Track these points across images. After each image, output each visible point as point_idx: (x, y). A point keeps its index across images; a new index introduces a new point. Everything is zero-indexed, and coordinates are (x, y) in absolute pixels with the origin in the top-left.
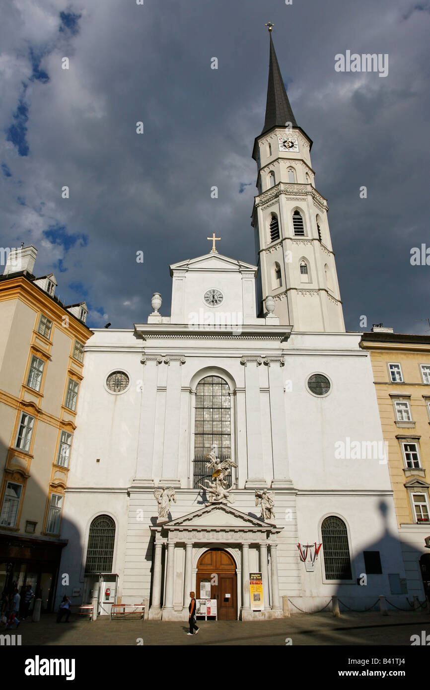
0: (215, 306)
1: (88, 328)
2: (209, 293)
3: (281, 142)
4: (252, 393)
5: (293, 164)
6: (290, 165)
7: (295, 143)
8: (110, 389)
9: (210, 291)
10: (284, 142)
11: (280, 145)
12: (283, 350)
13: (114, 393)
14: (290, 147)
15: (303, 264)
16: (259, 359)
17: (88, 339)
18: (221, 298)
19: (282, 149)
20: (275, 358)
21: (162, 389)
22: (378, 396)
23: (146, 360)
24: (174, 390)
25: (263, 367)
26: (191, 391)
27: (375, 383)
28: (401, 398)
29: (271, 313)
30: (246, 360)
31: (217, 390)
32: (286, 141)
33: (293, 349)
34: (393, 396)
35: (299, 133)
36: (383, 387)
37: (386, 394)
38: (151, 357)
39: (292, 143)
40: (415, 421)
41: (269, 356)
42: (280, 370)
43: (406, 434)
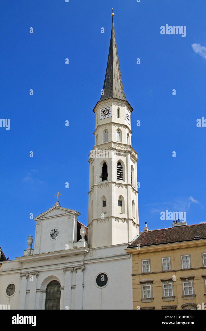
0: (55, 239)
2: (52, 231)
3: (101, 112)
4: (68, 289)
5: (107, 127)
6: (105, 129)
7: (110, 111)
8: (8, 294)
9: (53, 230)
10: (104, 112)
11: (101, 115)
13: (9, 297)
14: (107, 114)
15: (105, 200)
16: (71, 269)
18: (58, 233)
19: (101, 117)
20: (79, 267)
21: (28, 292)
22: (133, 283)
23: (22, 276)
24: (33, 292)
25: (74, 273)
26: (41, 291)
27: (133, 275)
28: (146, 284)
29: (83, 238)
30: (65, 270)
31: (56, 289)
32: (105, 111)
33: (91, 260)
34: (141, 283)
35: (113, 101)
36: (137, 277)
37: (138, 281)
38: (24, 274)
39: (109, 111)
40: (154, 297)
41: (76, 267)
42: (82, 274)
43: (148, 307)
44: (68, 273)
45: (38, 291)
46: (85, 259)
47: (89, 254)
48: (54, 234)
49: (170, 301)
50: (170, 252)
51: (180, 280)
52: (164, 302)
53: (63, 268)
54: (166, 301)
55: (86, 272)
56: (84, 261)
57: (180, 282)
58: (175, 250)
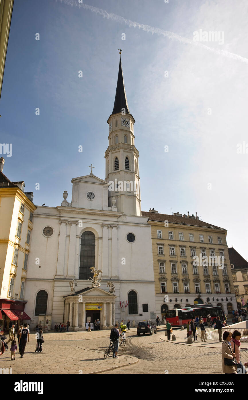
0: (91, 200)
2: (89, 193)
4: (105, 240)
6: (125, 133)
7: (128, 123)
8: (45, 234)
10: (124, 121)
11: (122, 122)
12: (118, 222)
13: (47, 237)
14: (126, 124)
16: (108, 226)
18: (94, 196)
19: (122, 124)
20: (115, 226)
21: (68, 236)
22: (152, 244)
23: (61, 222)
24: (73, 238)
25: (110, 229)
26: (79, 238)
27: (152, 238)
28: (160, 245)
29: (114, 205)
30: (103, 225)
31: (90, 237)
33: (122, 222)
34: (158, 244)
36: (155, 240)
37: (155, 243)
40: (165, 254)
41: (113, 225)
42: (116, 230)
43: (161, 259)
44: (105, 228)
45: (77, 237)
47: (121, 218)
48: (91, 196)
49: (174, 258)
50: (173, 229)
51: (179, 246)
52: (171, 258)
53: (101, 223)
55: (120, 230)
57: (179, 248)
58: (175, 228)
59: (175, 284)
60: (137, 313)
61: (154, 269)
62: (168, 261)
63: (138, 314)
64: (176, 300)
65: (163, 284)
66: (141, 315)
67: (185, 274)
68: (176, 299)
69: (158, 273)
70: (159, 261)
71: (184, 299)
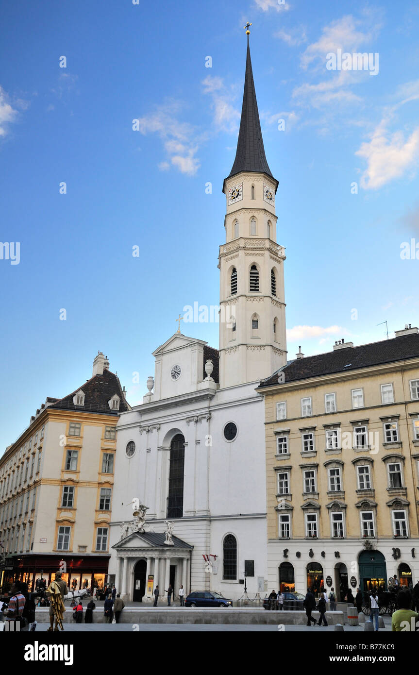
0: (177, 379)
1: (117, 414)
3: (230, 195)
4: (191, 445)
5: (237, 216)
6: (234, 220)
7: (240, 190)
8: (128, 454)
9: (174, 368)
10: (233, 193)
11: (229, 199)
13: (129, 457)
14: (236, 197)
16: (195, 418)
17: (117, 421)
18: (180, 371)
19: (230, 202)
20: (204, 416)
21: (149, 451)
22: (266, 435)
23: (142, 430)
24: (154, 450)
25: (199, 424)
26: (164, 449)
27: (265, 424)
28: (282, 434)
29: (209, 376)
30: (189, 420)
32: (234, 191)
33: (217, 405)
34: (277, 433)
35: (244, 176)
36: (271, 426)
37: (271, 432)
38: (144, 428)
39: (238, 191)
40: (290, 453)
41: (200, 415)
42: (207, 424)
43: (283, 465)
44: (192, 423)
45: (161, 449)
46: (210, 405)
47: (215, 398)
48: (176, 373)
49: (311, 457)
50: (312, 389)
51: (323, 428)
52: (304, 459)
53: (185, 418)
54: (306, 458)
55: (213, 421)
56: (209, 407)
57: (323, 431)
59: (311, 518)
60: (235, 578)
61: (267, 489)
62: (296, 467)
63: (237, 581)
64: (311, 554)
65: (285, 519)
66: (242, 582)
67: (337, 491)
68: (311, 550)
69: (274, 496)
70: (276, 469)
71: (330, 551)
